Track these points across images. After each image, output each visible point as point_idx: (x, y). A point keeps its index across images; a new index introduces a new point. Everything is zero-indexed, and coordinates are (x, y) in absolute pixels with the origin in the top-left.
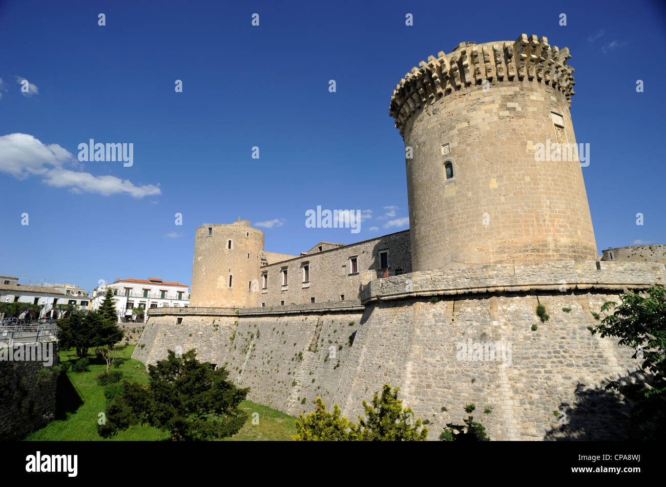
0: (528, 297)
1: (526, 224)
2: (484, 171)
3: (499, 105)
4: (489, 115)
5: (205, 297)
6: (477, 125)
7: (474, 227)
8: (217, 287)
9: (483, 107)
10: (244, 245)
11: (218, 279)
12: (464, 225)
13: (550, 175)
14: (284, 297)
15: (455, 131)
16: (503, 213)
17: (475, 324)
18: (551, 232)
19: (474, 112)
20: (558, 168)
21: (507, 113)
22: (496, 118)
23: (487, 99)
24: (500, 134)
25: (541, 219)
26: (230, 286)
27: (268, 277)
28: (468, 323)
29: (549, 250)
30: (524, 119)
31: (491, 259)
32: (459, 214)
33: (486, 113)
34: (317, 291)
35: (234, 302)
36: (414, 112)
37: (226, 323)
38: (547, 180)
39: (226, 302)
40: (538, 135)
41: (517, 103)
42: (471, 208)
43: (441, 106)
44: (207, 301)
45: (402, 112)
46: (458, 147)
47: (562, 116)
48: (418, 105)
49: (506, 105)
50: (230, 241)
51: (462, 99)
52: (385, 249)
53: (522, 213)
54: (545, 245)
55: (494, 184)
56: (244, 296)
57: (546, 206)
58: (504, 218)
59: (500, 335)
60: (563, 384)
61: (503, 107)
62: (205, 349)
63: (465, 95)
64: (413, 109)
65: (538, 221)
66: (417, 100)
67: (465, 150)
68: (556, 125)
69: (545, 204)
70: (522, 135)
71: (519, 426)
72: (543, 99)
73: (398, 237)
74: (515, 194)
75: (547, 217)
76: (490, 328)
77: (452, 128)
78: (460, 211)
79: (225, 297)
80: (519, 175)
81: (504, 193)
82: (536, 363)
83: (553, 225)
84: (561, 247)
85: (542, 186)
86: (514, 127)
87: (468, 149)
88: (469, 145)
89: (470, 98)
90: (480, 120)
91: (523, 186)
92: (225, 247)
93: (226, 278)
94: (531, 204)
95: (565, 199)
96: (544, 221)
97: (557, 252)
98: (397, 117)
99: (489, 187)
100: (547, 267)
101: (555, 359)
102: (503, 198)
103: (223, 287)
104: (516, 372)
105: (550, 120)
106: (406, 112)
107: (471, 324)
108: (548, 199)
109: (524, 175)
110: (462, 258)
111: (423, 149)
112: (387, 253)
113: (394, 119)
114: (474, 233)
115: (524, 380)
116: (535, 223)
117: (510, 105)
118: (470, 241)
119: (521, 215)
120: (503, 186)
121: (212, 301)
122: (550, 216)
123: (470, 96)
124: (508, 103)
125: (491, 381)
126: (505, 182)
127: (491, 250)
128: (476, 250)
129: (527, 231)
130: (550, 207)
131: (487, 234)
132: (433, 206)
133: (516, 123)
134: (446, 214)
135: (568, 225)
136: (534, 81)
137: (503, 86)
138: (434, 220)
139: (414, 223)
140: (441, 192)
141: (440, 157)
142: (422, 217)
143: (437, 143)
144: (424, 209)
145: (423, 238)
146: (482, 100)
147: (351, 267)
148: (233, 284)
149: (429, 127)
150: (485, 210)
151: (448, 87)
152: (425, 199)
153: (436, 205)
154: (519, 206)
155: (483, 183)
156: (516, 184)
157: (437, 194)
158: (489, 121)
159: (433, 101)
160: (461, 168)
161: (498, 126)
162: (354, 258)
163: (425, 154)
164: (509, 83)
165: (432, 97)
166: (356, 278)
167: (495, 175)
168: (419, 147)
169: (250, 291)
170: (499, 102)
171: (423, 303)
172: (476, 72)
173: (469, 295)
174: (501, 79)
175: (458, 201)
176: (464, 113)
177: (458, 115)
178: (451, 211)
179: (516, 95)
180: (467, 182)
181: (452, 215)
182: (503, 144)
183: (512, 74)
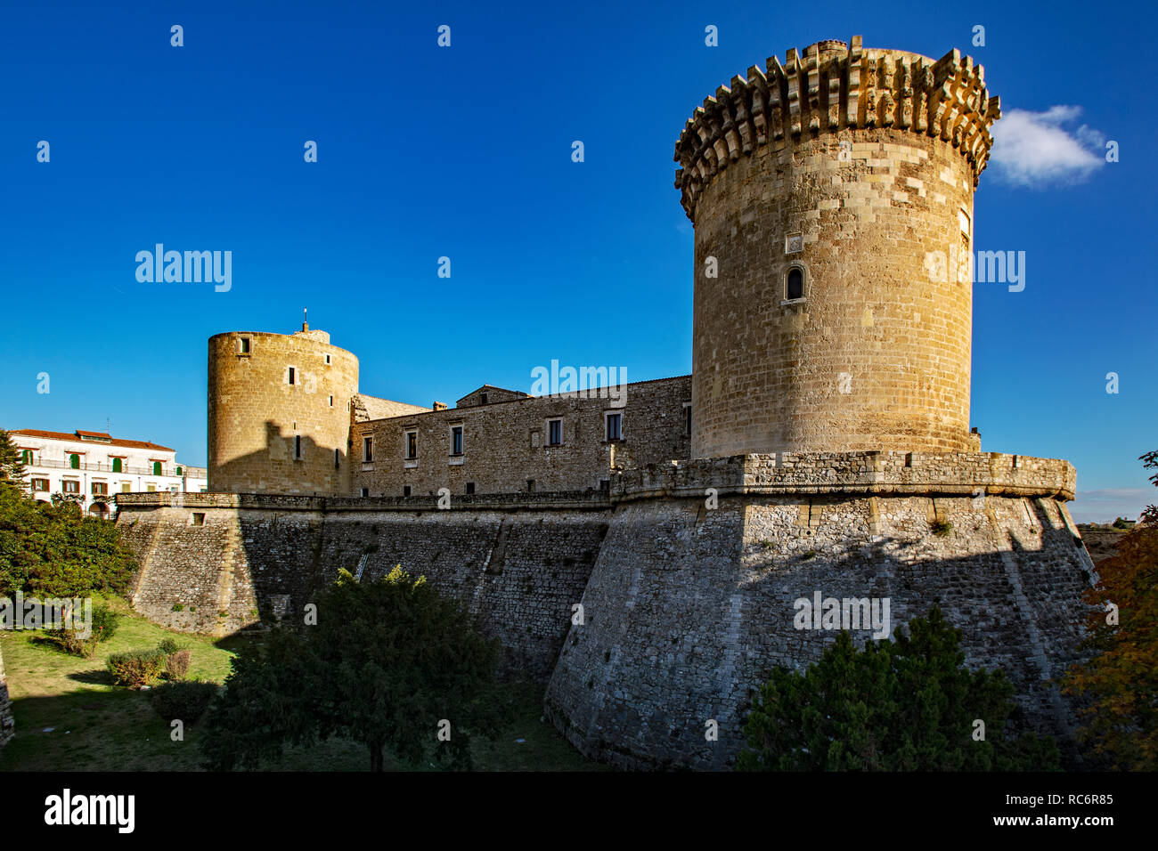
1: (905, 390)
2: (855, 293)
3: (896, 178)
4: (877, 195)
5: (245, 475)
6: (855, 209)
7: (827, 386)
8: (271, 457)
9: (869, 177)
10: (321, 379)
11: (272, 442)
12: (811, 382)
14: (411, 481)
15: (815, 215)
16: (876, 368)
17: (845, 539)
19: (854, 184)
20: (955, 305)
21: (902, 196)
22: (887, 203)
23: (878, 163)
24: (890, 234)
26: (298, 455)
27: (374, 442)
28: (834, 537)
29: (928, 432)
30: (927, 212)
32: (805, 363)
33: (873, 189)
34: (479, 471)
35: (308, 485)
36: (735, 161)
37: (302, 523)
38: (942, 323)
39: (290, 483)
40: (941, 244)
41: (921, 182)
42: (827, 354)
44: (249, 482)
45: (707, 157)
46: (818, 243)
47: (969, 220)
48: (746, 147)
49: (904, 182)
50: (292, 370)
53: (902, 373)
54: (924, 425)
56: (326, 475)
57: (934, 365)
60: (960, 621)
64: (734, 154)
65: (921, 387)
66: (747, 137)
67: (829, 251)
68: (962, 233)
69: (933, 362)
72: (954, 183)
73: (643, 391)
74: (897, 340)
75: (933, 383)
76: (868, 545)
77: (811, 207)
78: (807, 357)
79: (288, 476)
80: (907, 309)
81: (881, 337)
84: (942, 429)
85: (934, 331)
86: (913, 224)
87: (836, 250)
88: (837, 243)
89: (850, 155)
90: (861, 201)
91: (909, 328)
92: (281, 381)
93: (287, 440)
94: (915, 358)
96: (929, 388)
99: (860, 323)
101: (952, 589)
102: (878, 344)
103: (285, 458)
105: (958, 224)
106: (716, 159)
107: (839, 540)
108: (938, 354)
109: (913, 310)
111: (749, 236)
112: (619, 415)
114: (826, 396)
116: (917, 390)
117: (911, 182)
118: (820, 408)
119: (900, 375)
120: (881, 324)
121: (261, 481)
123: (851, 150)
124: (909, 179)
126: (885, 318)
127: (850, 427)
130: (938, 368)
132: (758, 344)
133: (915, 218)
134: (782, 361)
135: (954, 397)
136: (949, 144)
137: (907, 143)
138: (758, 368)
139: (713, 368)
140: (777, 320)
141: (782, 257)
142: (734, 361)
143: (778, 231)
144: (738, 345)
145: (732, 396)
146: (869, 163)
147: (548, 434)
148: (303, 452)
149: (765, 197)
150: (849, 362)
151: (816, 122)
152: (743, 328)
153: (764, 342)
154: (900, 360)
155: (853, 314)
156: (901, 323)
157: (768, 324)
158: (876, 204)
159: (779, 146)
160: (818, 285)
161: (889, 218)
162: (554, 419)
163: (750, 248)
164: (913, 138)
165: (779, 138)
166: (559, 453)
167: (871, 303)
168: (740, 232)
169: (337, 466)
170: (895, 173)
171: (756, 504)
172: (867, 105)
173: (838, 496)
174: (905, 129)
175: (805, 340)
176: (837, 180)
177: (824, 182)
178: (791, 356)
179: (922, 166)
180: (826, 308)
181: (792, 364)
182: (892, 251)
183: (923, 124)
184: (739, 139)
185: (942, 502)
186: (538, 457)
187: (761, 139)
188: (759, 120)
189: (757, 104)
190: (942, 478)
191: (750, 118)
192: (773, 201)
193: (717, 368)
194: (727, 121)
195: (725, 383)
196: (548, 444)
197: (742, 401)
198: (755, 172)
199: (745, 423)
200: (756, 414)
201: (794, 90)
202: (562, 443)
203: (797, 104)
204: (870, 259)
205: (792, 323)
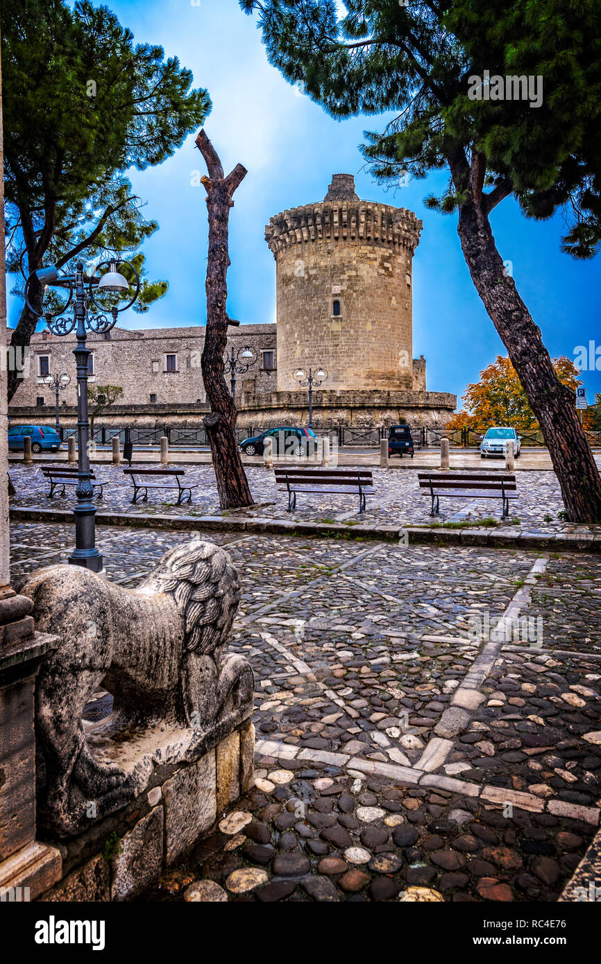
0: (394, 411)
1: (385, 359)
2: (363, 315)
3: (380, 263)
4: (372, 270)
6: (362, 276)
7: (352, 357)
9: (369, 262)
12: (345, 354)
13: (401, 325)
15: (345, 277)
16: (373, 350)
18: (397, 366)
19: (362, 264)
20: (405, 319)
21: (382, 271)
22: (376, 274)
23: (372, 256)
24: (377, 288)
29: (395, 378)
30: (392, 278)
31: (362, 382)
32: (342, 346)
33: (370, 267)
36: (306, 241)
38: (399, 328)
40: (399, 292)
41: (390, 264)
42: (352, 342)
43: (336, 250)
45: (290, 234)
46: (347, 290)
48: (312, 237)
49: (383, 264)
51: (354, 249)
53: (384, 352)
54: (393, 375)
55: (369, 327)
58: (373, 353)
63: (356, 246)
64: (306, 238)
66: (313, 233)
67: (352, 294)
68: (407, 285)
69: (396, 346)
72: (403, 262)
74: (381, 337)
77: (344, 273)
78: (343, 343)
80: (385, 323)
81: (375, 335)
84: (400, 377)
85: (396, 332)
86: (386, 283)
87: (355, 295)
88: (355, 291)
89: (360, 251)
90: (365, 273)
91: (386, 331)
94: (389, 345)
95: (406, 343)
96: (395, 358)
97: (398, 380)
99: (366, 329)
102: (373, 339)
105: (405, 281)
108: (398, 343)
110: (342, 379)
114: (352, 361)
116: (390, 359)
117: (386, 265)
118: (349, 367)
120: (374, 330)
123: (360, 249)
124: (385, 263)
126: (376, 327)
128: (353, 374)
129: (385, 364)
130: (398, 349)
131: (361, 364)
133: (388, 280)
134: (331, 344)
136: (401, 246)
137: (383, 247)
138: (321, 346)
139: (296, 342)
140: (329, 324)
141: (330, 294)
142: (308, 341)
143: (329, 282)
144: (310, 334)
145: (307, 358)
146: (369, 255)
147: (166, 363)
149: (322, 264)
150: (361, 346)
151: (345, 234)
152: (312, 326)
154: (382, 346)
156: (382, 329)
157: (325, 326)
158: (371, 274)
159: (328, 241)
160: (347, 309)
161: (377, 281)
162: (170, 354)
163: (315, 287)
164: (387, 245)
165: (329, 237)
166: (174, 377)
167: (371, 320)
170: (379, 260)
171: (329, 411)
172: (367, 229)
173: (362, 408)
174: (383, 240)
175: (342, 335)
176: (354, 262)
177: (349, 262)
178: (336, 342)
179: (390, 257)
180: (351, 321)
181: (337, 346)
182: (379, 296)
183: (391, 238)
184: (309, 232)
185: (402, 411)
186: (157, 378)
187: (320, 236)
188: (319, 227)
189: (318, 220)
190: (401, 401)
191: (315, 224)
192: (326, 266)
193: (298, 342)
194: (303, 222)
195: (303, 351)
196: (166, 370)
197: (312, 361)
198: (317, 251)
201: (336, 219)
202: (177, 370)
203: (337, 224)
204: (369, 299)
205: (336, 327)
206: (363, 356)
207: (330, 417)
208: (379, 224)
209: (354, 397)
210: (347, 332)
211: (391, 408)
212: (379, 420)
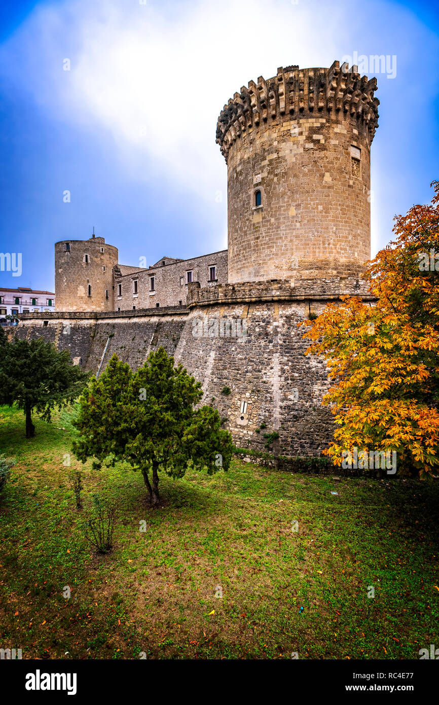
0: (303, 305)
1: (314, 246)
2: (286, 200)
3: (306, 136)
4: (296, 147)
5: (69, 304)
6: (285, 156)
7: (273, 248)
8: (78, 295)
9: (292, 139)
10: (99, 259)
11: (78, 288)
12: (266, 246)
13: (340, 205)
14: (135, 303)
15: (266, 162)
16: (297, 237)
17: (262, 324)
18: (332, 254)
19: (284, 144)
20: (347, 198)
21: (311, 145)
22: (301, 150)
23: (296, 131)
24: (303, 166)
25: (327, 243)
26: (89, 294)
27: (122, 286)
28: (257, 323)
29: (330, 268)
30: (326, 152)
31: (284, 274)
32: (263, 237)
33: (294, 144)
34: (161, 298)
35: (94, 307)
36: (235, 140)
37: (87, 324)
38: (337, 209)
39: (86, 307)
40: (336, 167)
41: (322, 136)
42: (273, 232)
43: (258, 137)
44: (69, 307)
45: (225, 140)
46: (267, 177)
47: (360, 149)
48: (238, 133)
49: (311, 137)
50: (86, 256)
51: (275, 129)
52: (213, 265)
53: (312, 238)
54: (327, 264)
55: (293, 211)
56: (102, 302)
57: (332, 231)
58: (297, 241)
59: (278, 332)
60: (316, 367)
61: (309, 139)
62: (69, 345)
63: (277, 125)
64: (234, 137)
65: (324, 244)
66: (238, 128)
67: (273, 180)
68: (353, 158)
69: (331, 230)
70: (321, 167)
71: (282, 394)
72: (345, 132)
73: (224, 255)
74: (308, 221)
75: (332, 241)
76: (271, 327)
77: (264, 159)
78: (264, 234)
79: (85, 304)
80: (314, 204)
81: (300, 220)
82: (301, 352)
83: (335, 248)
84: (339, 266)
85: (331, 214)
86: (316, 159)
87: (275, 179)
88: (276, 175)
89: (282, 129)
90: (288, 152)
91: (316, 214)
92: (82, 261)
93: (85, 287)
94: (320, 230)
95: (349, 226)
96: (329, 244)
97: (335, 270)
98: (222, 145)
99: (288, 214)
100: (319, 282)
102: (298, 224)
103: (84, 295)
104: (286, 358)
105: (348, 154)
106: (228, 140)
107: (259, 324)
108: (334, 226)
109: (318, 205)
110: (263, 273)
111: (240, 177)
112: (215, 267)
113: (220, 147)
114: (273, 253)
115: (290, 364)
116: (321, 246)
117: (315, 137)
118: (270, 259)
119: (311, 239)
120: (299, 214)
121: (74, 307)
122: (334, 240)
123: (282, 126)
124: (314, 135)
125: (267, 365)
126: (301, 210)
128: (274, 267)
129: (314, 252)
130: (335, 233)
131: (283, 254)
132: (244, 230)
133: (318, 154)
134: (253, 237)
135: (348, 248)
137: (312, 117)
138: (244, 242)
140: (251, 217)
141: (252, 186)
142: (235, 239)
143: (251, 173)
144: (237, 232)
145: (236, 256)
146: (293, 131)
147: (187, 278)
148: (92, 292)
149: (246, 157)
150: (283, 235)
151: (265, 115)
152: (239, 223)
153: (246, 228)
154: (310, 231)
155: (284, 210)
156: (311, 212)
157: (247, 220)
158: (296, 152)
159: (251, 130)
160: (268, 197)
161: (303, 158)
162: (189, 271)
163: (241, 182)
164: (318, 115)
165: (250, 126)
167: (294, 204)
168: (237, 176)
169: (107, 298)
170: (306, 134)
171: (226, 308)
172: (290, 101)
173: (259, 302)
174: (311, 109)
175: (263, 226)
176: (275, 143)
177: (270, 145)
178: (257, 235)
179: (322, 126)
180: (272, 209)
181: (258, 238)
182: (305, 175)
183: (321, 104)
184: (235, 129)
185: (313, 305)
186: (183, 290)
188: (241, 118)
190: (312, 292)
192: (249, 158)
193: (231, 243)
196: (187, 283)
197: (239, 258)
198: (242, 145)
199: (240, 269)
200: (244, 264)
203: (256, 107)
204: (292, 180)
205: (257, 218)
206: (286, 245)
207: (226, 314)
208: (306, 92)
209: (250, 290)
210: (268, 221)
211: (298, 302)
212: (277, 317)
